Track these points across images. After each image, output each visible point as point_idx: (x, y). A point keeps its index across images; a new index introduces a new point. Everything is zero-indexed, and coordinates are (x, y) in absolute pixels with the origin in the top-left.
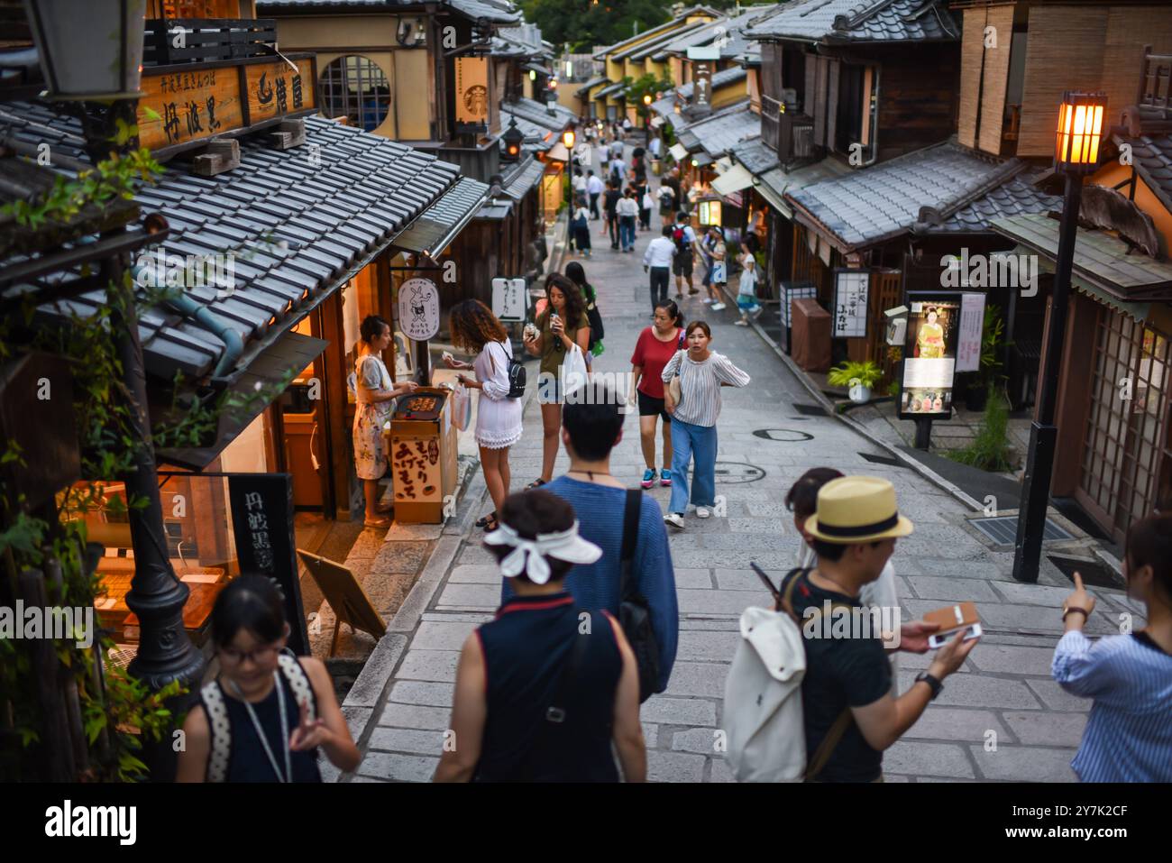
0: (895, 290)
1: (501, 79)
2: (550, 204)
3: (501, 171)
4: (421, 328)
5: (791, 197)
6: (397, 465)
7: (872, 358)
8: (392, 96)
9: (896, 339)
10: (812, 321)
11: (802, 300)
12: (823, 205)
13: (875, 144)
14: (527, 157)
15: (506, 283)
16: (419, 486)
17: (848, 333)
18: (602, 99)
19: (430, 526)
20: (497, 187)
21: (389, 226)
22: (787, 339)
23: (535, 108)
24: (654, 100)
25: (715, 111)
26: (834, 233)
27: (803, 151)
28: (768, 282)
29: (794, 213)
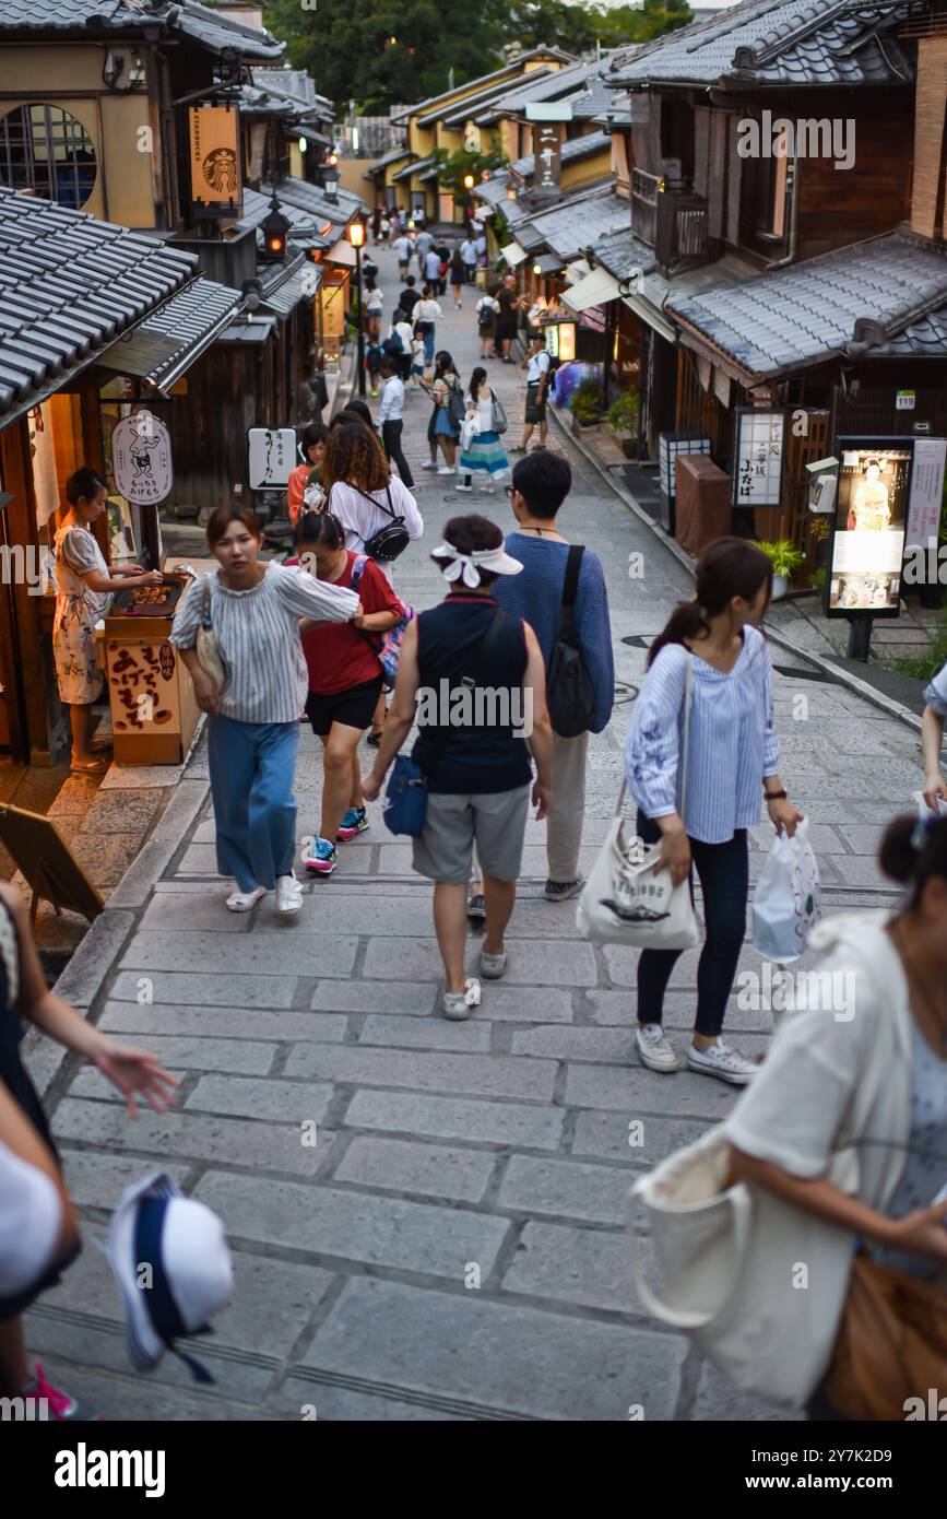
0: (821, 439)
1: (257, 147)
2: (331, 329)
3: (258, 274)
4: (145, 487)
5: (673, 311)
6: (115, 680)
7: (789, 536)
8: (98, 163)
9: (821, 504)
10: (704, 486)
11: (690, 458)
12: (718, 320)
13: (792, 235)
14: (296, 256)
15: (268, 435)
16: (146, 711)
17: (754, 500)
18: (404, 181)
19: (165, 768)
20: (253, 296)
21: (97, 332)
22: (669, 513)
23: (308, 192)
24: (478, 181)
25: (566, 197)
26: (734, 358)
27: (692, 247)
28: (642, 436)
29: (678, 333)
